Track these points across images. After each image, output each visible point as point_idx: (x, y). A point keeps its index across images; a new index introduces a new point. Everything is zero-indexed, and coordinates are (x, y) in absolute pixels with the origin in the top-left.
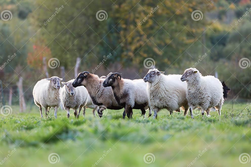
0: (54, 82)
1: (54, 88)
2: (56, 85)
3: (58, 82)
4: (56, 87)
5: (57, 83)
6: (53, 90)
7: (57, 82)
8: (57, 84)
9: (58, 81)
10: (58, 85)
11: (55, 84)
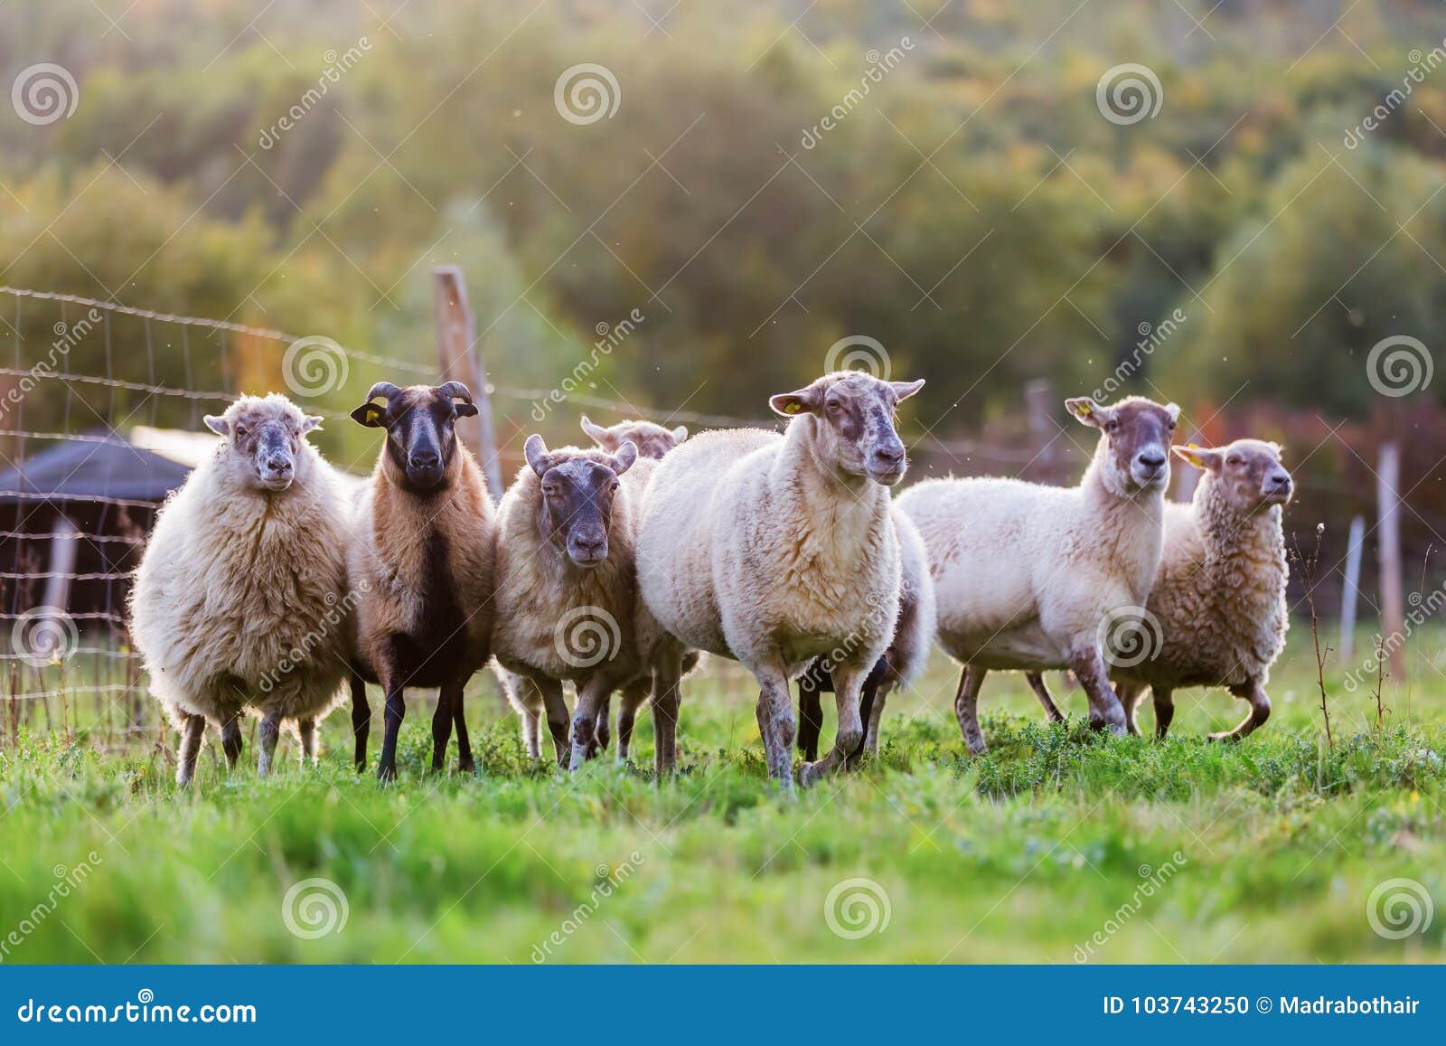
0: (845, 423)
1: (840, 469)
2: (860, 444)
3: (881, 421)
4: (866, 463)
5: (876, 428)
6: (830, 486)
7: (872, 423)
8: (875, 437)
9: (877, 412)
10: (879, 446)
11: (854, 434)
